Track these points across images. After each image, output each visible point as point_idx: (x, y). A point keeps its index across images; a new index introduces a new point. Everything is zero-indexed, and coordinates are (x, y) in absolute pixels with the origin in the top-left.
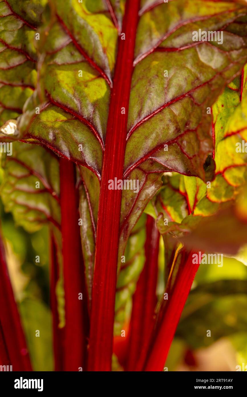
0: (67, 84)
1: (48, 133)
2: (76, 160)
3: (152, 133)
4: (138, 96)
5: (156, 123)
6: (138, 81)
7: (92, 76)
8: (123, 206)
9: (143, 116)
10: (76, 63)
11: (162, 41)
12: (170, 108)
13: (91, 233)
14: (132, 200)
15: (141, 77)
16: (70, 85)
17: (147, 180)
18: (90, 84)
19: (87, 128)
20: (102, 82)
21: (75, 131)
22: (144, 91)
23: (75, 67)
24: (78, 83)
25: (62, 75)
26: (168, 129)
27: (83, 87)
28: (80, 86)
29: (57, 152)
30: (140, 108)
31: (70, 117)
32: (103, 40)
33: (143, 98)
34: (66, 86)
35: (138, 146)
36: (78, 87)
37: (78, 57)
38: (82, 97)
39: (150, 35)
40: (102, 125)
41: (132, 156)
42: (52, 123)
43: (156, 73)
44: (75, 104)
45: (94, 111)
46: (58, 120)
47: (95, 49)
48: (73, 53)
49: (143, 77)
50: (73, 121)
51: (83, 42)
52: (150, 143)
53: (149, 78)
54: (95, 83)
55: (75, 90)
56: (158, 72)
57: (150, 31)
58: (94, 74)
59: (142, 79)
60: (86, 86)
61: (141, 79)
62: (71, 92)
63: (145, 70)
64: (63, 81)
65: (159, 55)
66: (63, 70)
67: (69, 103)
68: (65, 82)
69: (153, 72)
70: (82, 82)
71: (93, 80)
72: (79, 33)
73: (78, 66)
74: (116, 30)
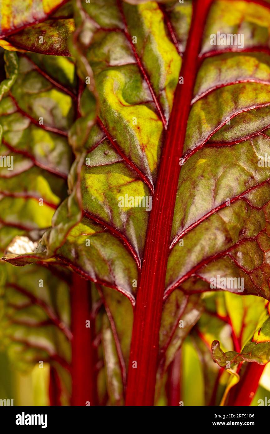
0: (96, 190)
1: (70, 251)
2: (104, 281)
3: (195, 245)
4: (181, 201)
5: (201, 232)
6: (182, 182)
7: (128, 179)
8: (161, 337)
9: (187, 226)
10: (112, 164)
11: (213, 135)
12: (218, 214)
13: (118, 371)
14: (171, 328)
15: (185, 178)
16: (100, 191)
17: (188, 301)
18: (123, 188)
19: (118, 242)
20: (140, 186)
21: (102, 246)
22: (188, 195)
23: (108, 169)
24: (110, 188)
25: (91, 179)
26: (216, 239)
27: (115, 192)
28: (112, 192)
29: (80, 273)
30: (183, 216)
31: (99, 229)
32: (140, 136)
33: (187, 203)
34: (95, 192)
35: (180, 262)
36: (110, 193)
37: (113, 157)
38: (113, 204)
39: (199, 128)
40: (138, 237)
41: (173, 274)
42: (75, 237)
43: (201, 173)
44: (105, 213)
45: (127, 222)
46: (84, 233)
47: (133, 146)
48: (106, 152)
49: (187, 178)
50: (102, 234)
51: (119, 138)
52: (194, 258)
53: (194, 180)
54: (131, 188)
55: (105, 197)
56: (204, 172)
57: (200, 123)
58: (130, 176)
59: (187, 180)
60: (119, 191)
61: (185, 180)
62: (101, 199)
63: (189, 170)
64: (92, 187)
65: (208, 151)
66: (94, 173)
67: (99, 212)
68: (95, 188)
69: (198, 171)
70: (115, 186)
71: (129, 183)
72: (114, 129)
73: (111, 168)
74: (160, 123)
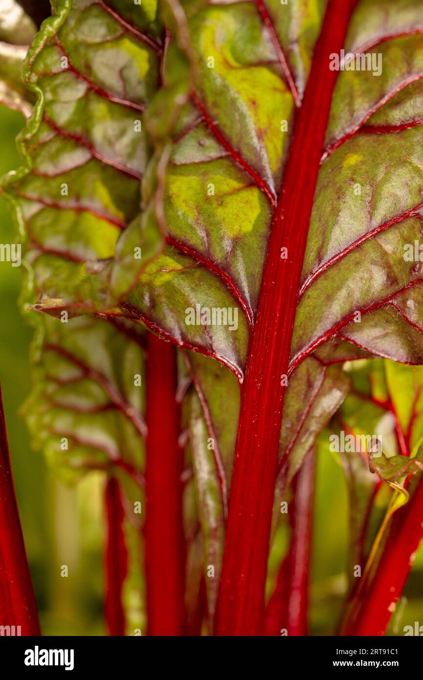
0: (185, 201)
1: (142, 296)
2: (194, 344)
3: (339, 288)
4: (318, 219)
5: (348, 269)
6: (321, 190)
7: (235, 184)
8: (283, 433)
9: (327, 258)
10: (210, 161)
11: (372, 115)
12: (376, 240)
13: (215, 483)
14: (298, 418)
15: (325, 183)
16: (191, 204)
17: (325, 376)
18: (228, 199)
19: (218, 284)
20: (253, 196)
21: (193, 290)
22: (329, 209)
23: (205, 168)
24: (207, 199)
25: (178, 183)
26: (371, 278)
27: (215, 205)
28: (211, 204)
29: (157, 331)
30: (320, 243)
31: (188, 262)
32: (256, 115)
33: (327, 222)
34: (183, 205)
35: (314, 315)
36: (206, 206)
37: (213, 150)
38: (211, 226)
39: (351, 104)
40: (250, 276)
41: (303, 334)
42: (150, 275)
43: (350, 175)
44: (197, 238)
45: (233, 251)
46: (164, 269)
47: (244, 132)
48: (202, 142)
49: (329, 182)
50: (193, 270)
51: (222, 120)
52: (336, 310)
53: (338, 185)
54: (239, 198)
55: (199, 213)
56: (354, 173)
57: (351, 97)
58: (239, 180)
59: (327, 186)
60: (221, 204)
61: (325, 187)
62: (191, 217)
63: (332, 170)
64: (178, 196)
65: (363, 140)
66: (182, 175)
67: (188, 236)
68: (184, 196)
69: (346, 173)
70: (215, 196)
71: (236, 191)
72: (215, 105)
73: (210, 167)
74: (288, 96)
